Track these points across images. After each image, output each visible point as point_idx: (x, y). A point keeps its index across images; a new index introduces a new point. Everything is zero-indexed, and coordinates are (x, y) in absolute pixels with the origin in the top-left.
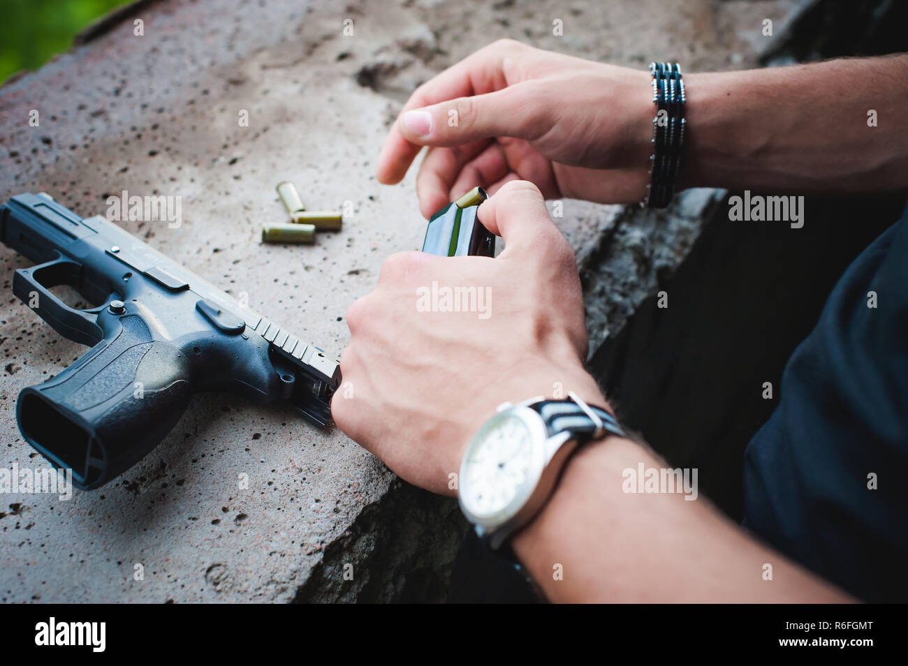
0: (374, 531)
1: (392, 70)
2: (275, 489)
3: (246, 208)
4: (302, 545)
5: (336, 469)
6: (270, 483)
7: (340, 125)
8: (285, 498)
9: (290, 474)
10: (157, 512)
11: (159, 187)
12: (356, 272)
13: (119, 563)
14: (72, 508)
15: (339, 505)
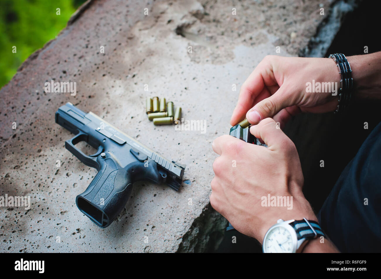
0: (198, 225)
1: (188, 26)
2: (164, 216)
3: (141, 97)
4: (175, 236)
5: (183, 206)
6: (162, 214)
7: (171, 55)
8: (167, 219)
9: (168, 209)
10: (125, 228)
11: (108, 91)
13: (115, 249)
14: (97, 229)
15: (186, 220)
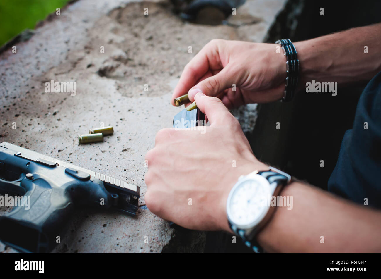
1: (112, 69)
2: (121, 247)
3: (67, 131)
6: (118, 245)
7: (98, 93)
8: (127, 249)
9: (126, 239)
12: (125, 150)
15: (152, 248)
